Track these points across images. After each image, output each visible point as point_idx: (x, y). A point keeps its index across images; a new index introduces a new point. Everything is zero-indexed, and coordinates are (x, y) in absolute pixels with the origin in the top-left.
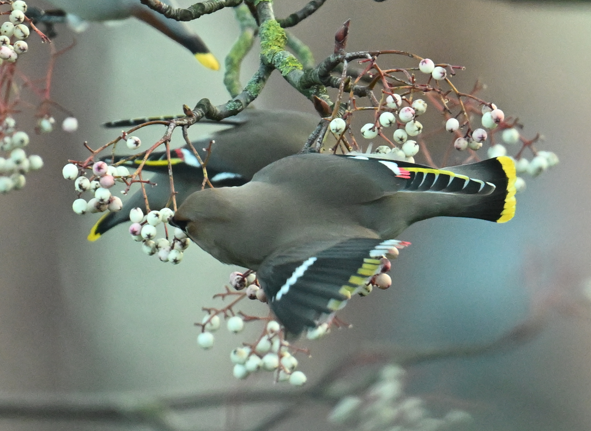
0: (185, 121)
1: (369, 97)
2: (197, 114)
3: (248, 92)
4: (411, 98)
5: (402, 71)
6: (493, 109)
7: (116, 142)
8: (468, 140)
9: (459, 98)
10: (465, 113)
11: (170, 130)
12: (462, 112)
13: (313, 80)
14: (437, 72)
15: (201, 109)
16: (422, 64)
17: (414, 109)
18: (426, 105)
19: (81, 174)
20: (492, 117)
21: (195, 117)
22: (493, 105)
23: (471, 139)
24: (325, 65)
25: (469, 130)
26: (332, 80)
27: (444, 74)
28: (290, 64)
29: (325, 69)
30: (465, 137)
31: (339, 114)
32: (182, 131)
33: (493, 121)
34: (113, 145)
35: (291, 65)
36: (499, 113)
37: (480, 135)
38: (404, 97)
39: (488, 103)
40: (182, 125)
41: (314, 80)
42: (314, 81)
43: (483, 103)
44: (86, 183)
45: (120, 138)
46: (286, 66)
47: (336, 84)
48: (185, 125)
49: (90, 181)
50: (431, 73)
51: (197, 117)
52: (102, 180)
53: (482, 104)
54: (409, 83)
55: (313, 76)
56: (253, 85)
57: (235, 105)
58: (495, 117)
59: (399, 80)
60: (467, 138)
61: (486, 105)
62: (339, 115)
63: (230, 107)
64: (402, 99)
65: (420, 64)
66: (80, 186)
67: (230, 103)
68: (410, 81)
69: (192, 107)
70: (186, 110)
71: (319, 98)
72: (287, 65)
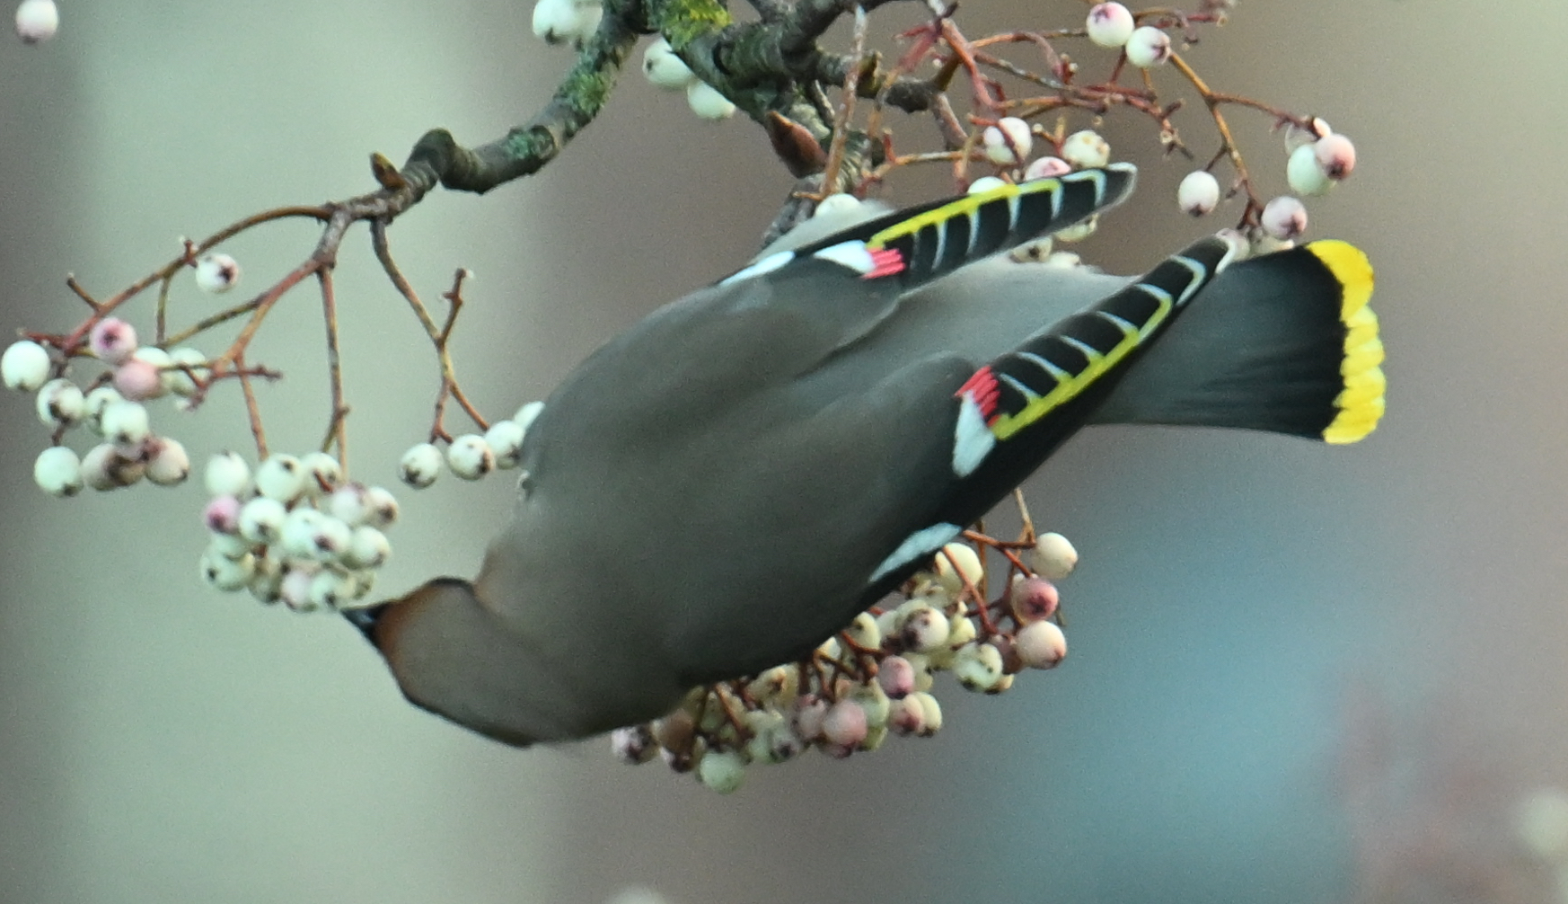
0: (381, 206)
1: (938, 114)
2: (417, 179)
3: (569, 101)
4: (1060, 130)
5: (1034, 41)
6: (1318, 137)
7: (168, 274)
8: (1250, 236)
9: (1212, 110)
10: (1236, 154)
11: (333, 233)
12: (1225, 150)
13: (763, 63)
14: (1141, 44)
15: (427, 165)
16: (1097, 21)
17: (1068, 162)
18: (1106, 148)
19: (57, 371)
20: (1318, 159)
21: (409, 189)
22: (1320, 124)
23: (1259, 233)
24: (800, 21)
25: (1251, 205)
26: (821, 63)
27: (1162, 49)
28: (694, 14)
29: (800, 31)
30: (1240, 227)
31: (849, 164)
32: (369, 236)
33: (1324, 174)
34: (159, 284)
35: (697, 17)
36: (1337, 145)
37: (1286, 217)
38: (1038, 128)
39: (1305, 118)
40: (372, 218)
41: (768, 65)
42: (768, 68)
43: (1286, 119)
44: (72, 400)
45: (179, 264)
46: (680, 18)
47: (836, 72)
48: (382, 215)
49: (85, 394)
50: (1124, 47)
51: (417, 189)
52: (123, 375)
53: (1284, 122)
54: (1053, 83)
55: (763, 53)
56: (584, 77)
57: (531, 145)
58: (1327, 159)
59: (1022, 72)
60: (1247, 229)
61: (1297, 125)
62: (850, 167)
63: (517, 150)
64: (1034, 135)
65: (1091, 20)
66: (54, 410)
67: (517, 138)
68: (1054, 73)
69: (398, 159)
70: (381, 169)
71: (786, 121)
72: (684, 17)
